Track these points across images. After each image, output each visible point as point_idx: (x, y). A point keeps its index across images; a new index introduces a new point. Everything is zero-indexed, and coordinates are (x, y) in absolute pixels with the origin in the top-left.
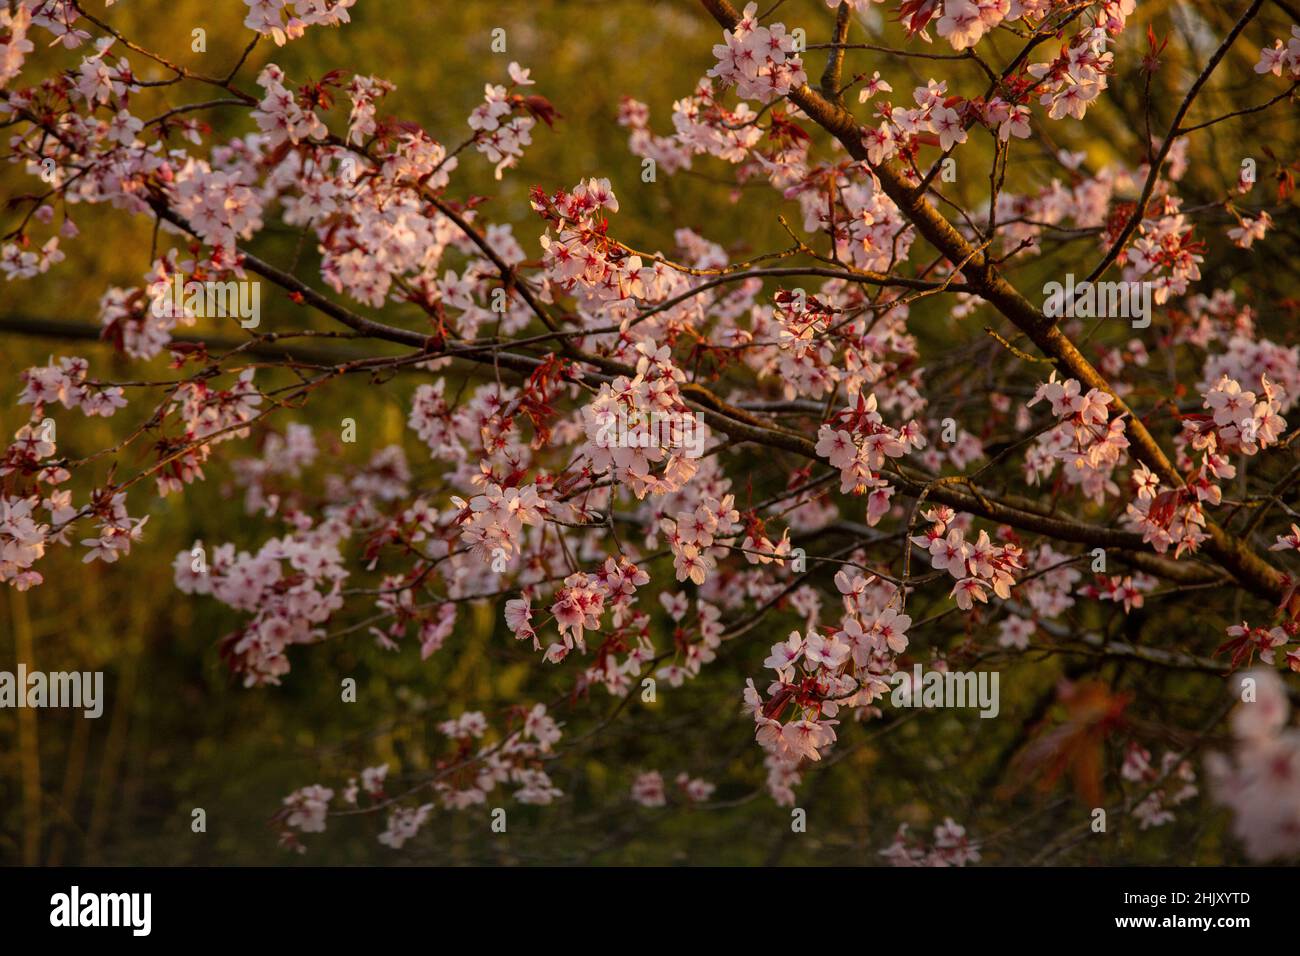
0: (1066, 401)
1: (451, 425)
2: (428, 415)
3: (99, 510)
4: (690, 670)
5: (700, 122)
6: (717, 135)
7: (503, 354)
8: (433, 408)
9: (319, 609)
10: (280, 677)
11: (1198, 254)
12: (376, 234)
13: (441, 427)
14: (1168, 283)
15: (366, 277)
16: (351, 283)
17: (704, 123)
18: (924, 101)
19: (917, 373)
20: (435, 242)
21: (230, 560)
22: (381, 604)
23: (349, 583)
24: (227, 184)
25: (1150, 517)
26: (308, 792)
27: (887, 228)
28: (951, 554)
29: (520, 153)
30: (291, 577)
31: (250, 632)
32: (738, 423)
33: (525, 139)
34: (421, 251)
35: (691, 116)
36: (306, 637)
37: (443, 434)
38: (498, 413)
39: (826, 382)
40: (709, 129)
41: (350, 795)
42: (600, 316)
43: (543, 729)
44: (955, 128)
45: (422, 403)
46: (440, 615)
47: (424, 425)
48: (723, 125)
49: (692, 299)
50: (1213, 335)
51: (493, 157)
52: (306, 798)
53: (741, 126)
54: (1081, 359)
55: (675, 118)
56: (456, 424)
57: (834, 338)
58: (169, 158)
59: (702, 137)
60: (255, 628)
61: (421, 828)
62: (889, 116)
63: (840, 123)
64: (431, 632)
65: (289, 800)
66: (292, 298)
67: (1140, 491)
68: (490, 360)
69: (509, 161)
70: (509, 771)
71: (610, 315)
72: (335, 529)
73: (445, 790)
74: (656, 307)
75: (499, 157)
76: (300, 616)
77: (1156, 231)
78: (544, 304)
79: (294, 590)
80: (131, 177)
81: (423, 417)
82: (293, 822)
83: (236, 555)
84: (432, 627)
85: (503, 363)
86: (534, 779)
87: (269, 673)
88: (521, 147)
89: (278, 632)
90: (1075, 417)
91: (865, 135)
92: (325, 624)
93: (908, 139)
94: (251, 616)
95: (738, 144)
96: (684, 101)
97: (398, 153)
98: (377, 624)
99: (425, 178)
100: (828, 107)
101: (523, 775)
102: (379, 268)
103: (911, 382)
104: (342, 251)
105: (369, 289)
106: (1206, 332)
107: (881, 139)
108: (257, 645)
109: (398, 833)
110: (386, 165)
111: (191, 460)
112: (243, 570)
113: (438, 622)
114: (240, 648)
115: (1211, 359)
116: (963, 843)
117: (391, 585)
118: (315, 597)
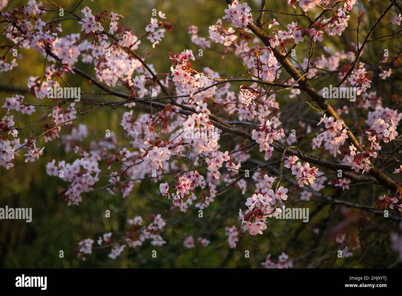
0: (329, 123)
1: (134, 125)
2: (127, 122)
3: (29, 145)
4: (206, 204)
5: (217, 33)
6: (222, 37)
7: (153, 102)
8: (129, 119)
9: (91, 182)
10: (79, 203)
11: (370, 80)
12: (114, 64)
13: (131, 126)
14: (360, 89)
15: (110, 77)
16: (105, 79)
17: (218, 34)
18: (290, 29)
19: (279, 114)
20: (132, 68)
21: (64, 166)
22: (110, 181)
23: (101, 174)
24: (70, 45)
25: (354, 161)
26: (86, 241)
27: (273, 68)
28: (297, 170)
29: (161, 40)
30: (83, 171)
31: (69, 188)
32: (226, 127)
33: (163, 36)
34: (127, 70)
35: (215, 31)
36: (87, 190)
37: (132, 127)
38: (152, 121)
39: (252, 116)
40: (220, 35)
41: (100, 242)
42: (183, 92)
43: (160, 222)
44: (300, 37)
45: (126, 118)
46: (128, 185)
47: (126, 125)
48: (225, 34)
49: (212, 88)
50: (369, 105)
51: (152, 41)
52: (85, 243)
53: (230, 34)
54: (333, 111)
55: (210, 31)
56: (136, 125)
57: (256, 102)
58: (52, 35)
59: (218, 38)
60: (71, 187)
61: (121, 253)
62: (277, 33)
63: (262, 35)
64: (126, 190)
65: (80, 244)
66: (89, 81)
67: (351, 152)
68: (149, 104)
69: (157, 42)
70: (149, 235)
71: (186, 92)
72: (96, 157)
73: (129, 241)
74: (201, 90)
75: (154, 41)
76: (86, 183)
77: (356, 73)
78: (166, 87)
79: (84, 175)
80: (40, 41)
81: (125, 122)
82: (81, 250)
83: (65, 164)
84: (126, 188)
85: (153, 105)
86: (157, 238)
87: (75, 202)
88: (161, 38)
89: (79, 189)
90: (332, 128)
91: (270, 39)
92: (94, 186)
93: (283, 40)
94: (70, 183)
95: (229, 40)
96: (213, 26)
97: (124, 37)
98: (109, 187)
99: (131, 46)
100: (258, 29)
101: (154, 237)
102: (114, 74)
103: (277, 117)
104: (103, 69)
105: (111, 81)
106: (367, 105)
107: (275, 40)
108: (72, 193)
109: (114, 254)
110: (120, 41)
111: (55, 131)
112: (68, 169)
113: (128, 187)
114: (67, 193)
115: (370, 113)
116: (287, 261)
117: (114, 175)
118: (90, 177)
